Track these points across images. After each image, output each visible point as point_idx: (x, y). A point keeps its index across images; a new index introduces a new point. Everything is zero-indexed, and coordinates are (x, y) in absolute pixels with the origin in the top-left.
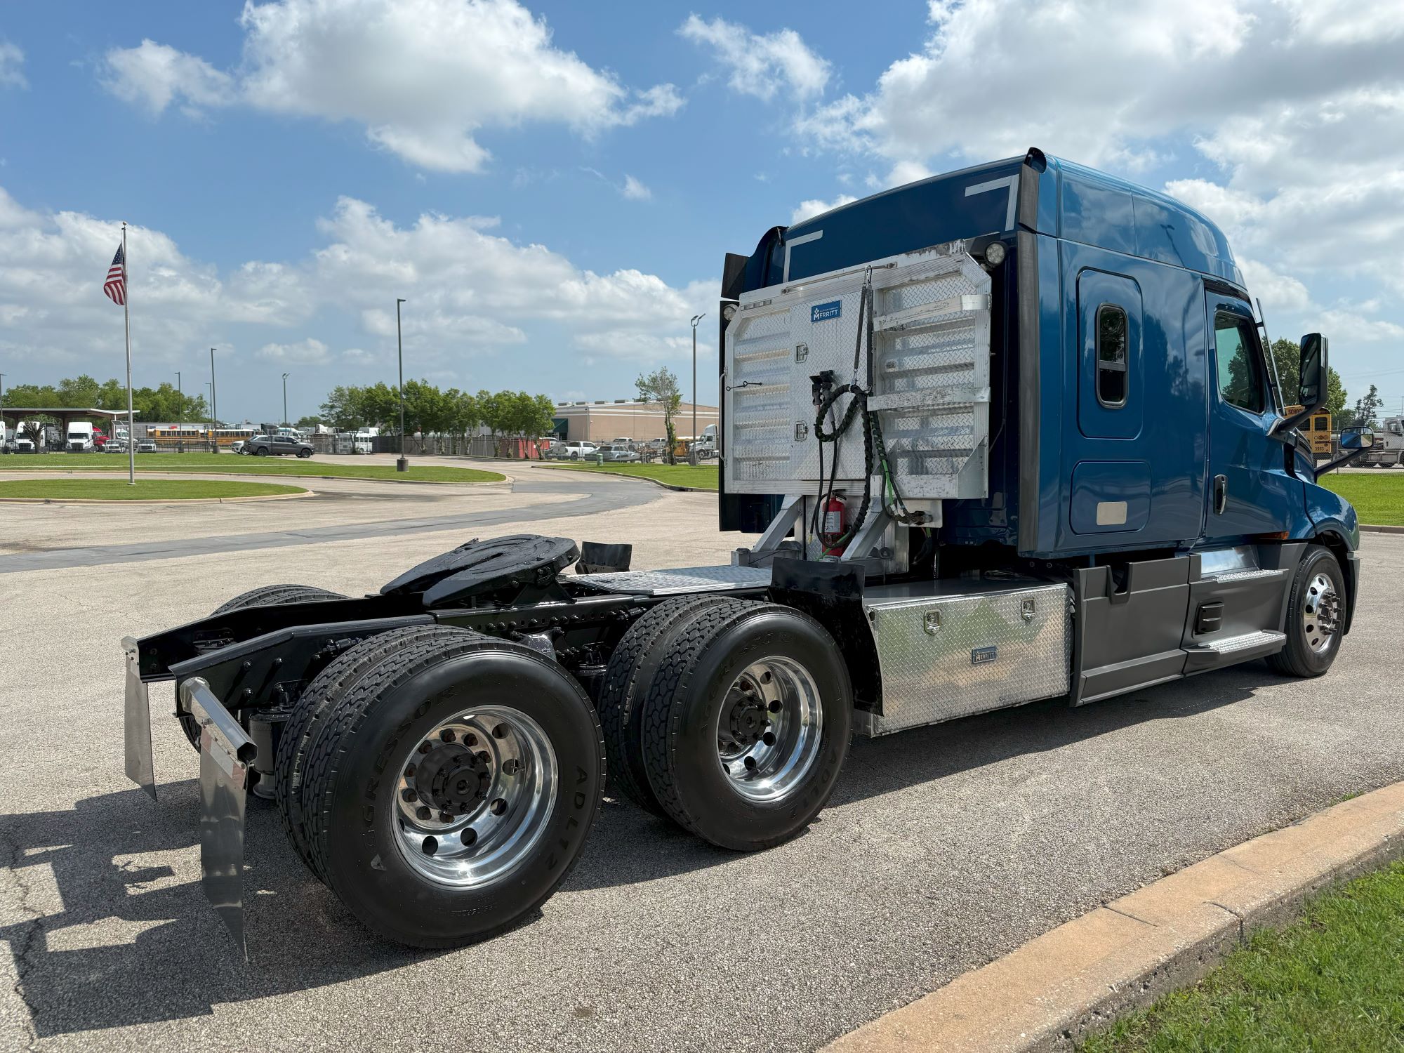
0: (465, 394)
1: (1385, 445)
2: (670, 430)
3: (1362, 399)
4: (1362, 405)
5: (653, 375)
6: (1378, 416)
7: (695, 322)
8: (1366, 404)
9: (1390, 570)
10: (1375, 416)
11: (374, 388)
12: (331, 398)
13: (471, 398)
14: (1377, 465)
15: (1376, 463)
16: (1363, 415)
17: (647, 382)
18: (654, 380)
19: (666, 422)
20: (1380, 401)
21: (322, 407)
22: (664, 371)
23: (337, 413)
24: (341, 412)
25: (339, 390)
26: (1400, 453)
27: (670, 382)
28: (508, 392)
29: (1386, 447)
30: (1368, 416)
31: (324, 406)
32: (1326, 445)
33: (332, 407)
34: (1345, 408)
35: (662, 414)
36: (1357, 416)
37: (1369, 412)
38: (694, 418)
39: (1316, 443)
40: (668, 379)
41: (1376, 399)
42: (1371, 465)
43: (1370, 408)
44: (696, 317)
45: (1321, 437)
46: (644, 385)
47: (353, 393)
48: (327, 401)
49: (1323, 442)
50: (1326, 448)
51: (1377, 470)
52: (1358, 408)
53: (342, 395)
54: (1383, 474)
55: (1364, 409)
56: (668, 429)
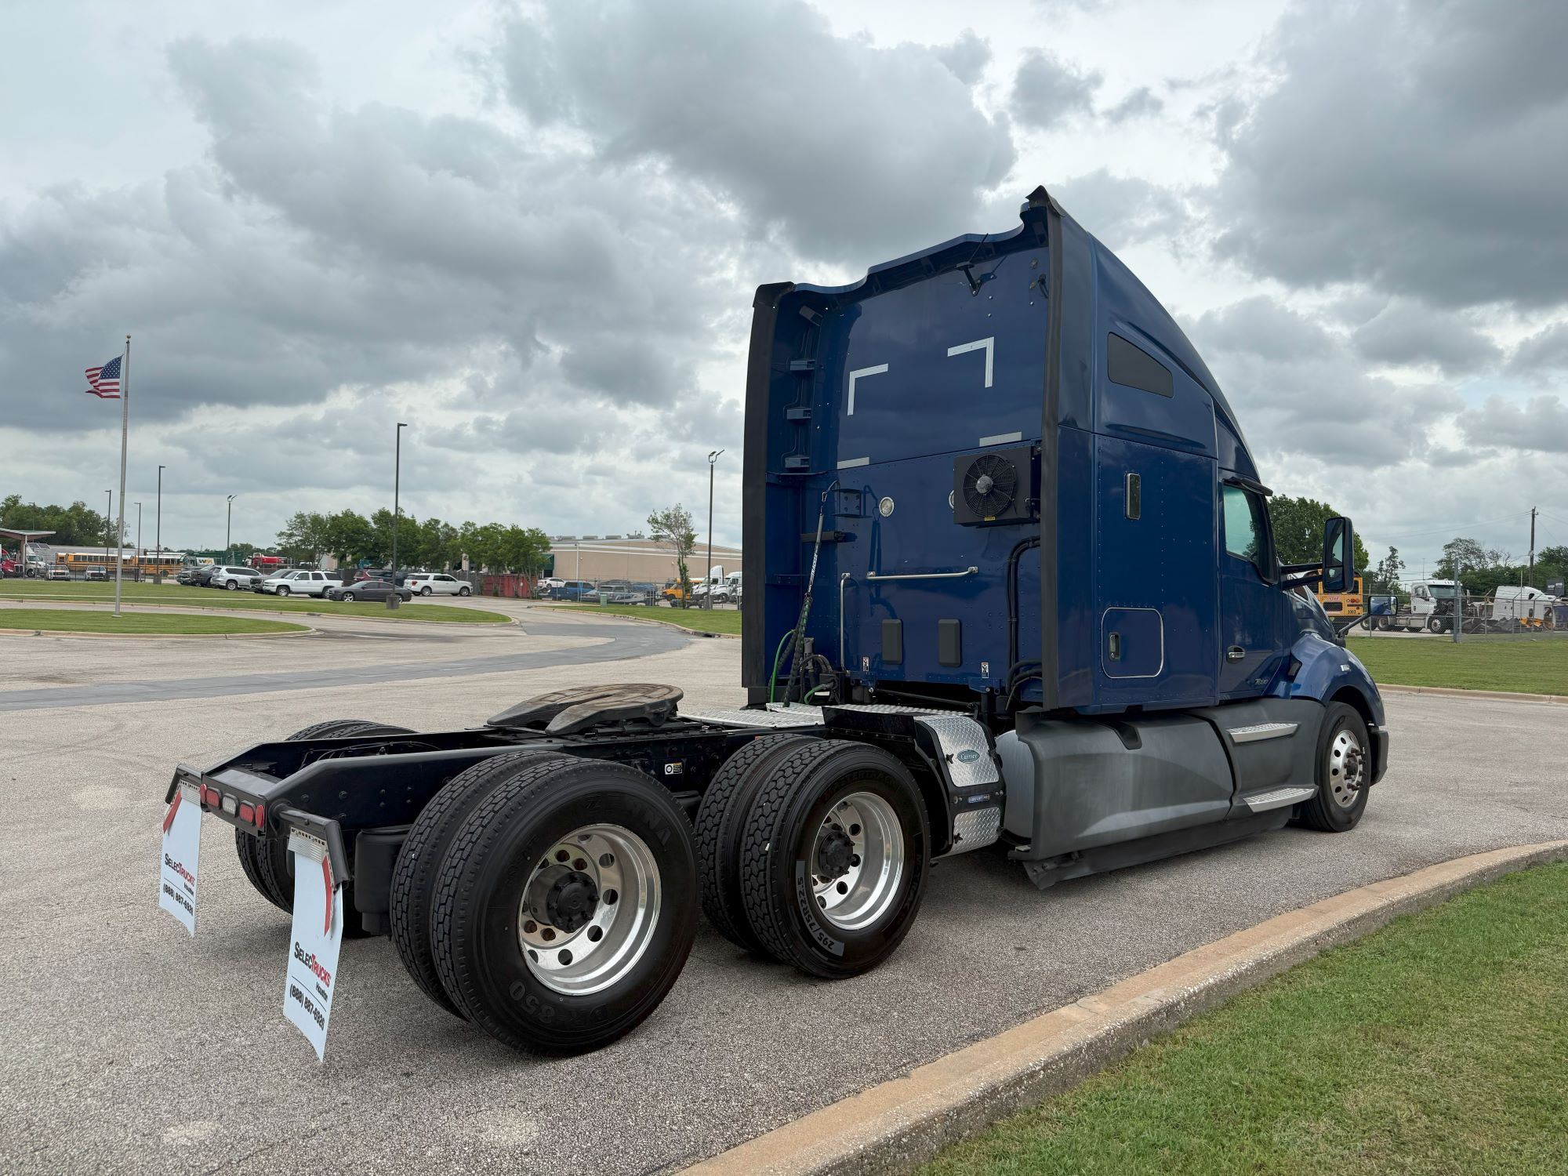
0: (446, 525)
1: (1412, 609)
2: (683, 570)
3: (1384, 560)
4: (1384, 567)
5: (666, 512)
6: (1400, 579)
7: (713, 458)
8: (1389, 566)
9: (1435, 725)
10: (1398, 578)
11: (341, 515)
12: (290, 526)
13: (453, 530)
14: (1406, 630)
15: (1403, 628)
16: (1386, 577)
17: (659, 519)
18: (667, 517)
19: (679, 563)
20: (1402, 563)
21: (279, 535)
22: (678, 508)
23: (296, 542)
24: (301, 540)
25: (300, 516)
26: (1427, 618)
27: (685, 520)
28: (495, 524)
29: (1413, 612)
30: (1390, 578)
31: (281, 534)
32: (1358, 608)
33: (291, 535)
34: (1366, 570)
35: (674, 553)
36: (1380, 577)
37: (1391, 574)
38: (710, 559)
39: (1348, 605)
40: (682, 516)
41: (1398, 560)
42: (1400, 629)
43: (1392, 570)
44: (714, 453)
45: (1353, 601)
46: (657, 522)
47: (316, 520)
48: (285, 529)
49: (1356, 605)
50: (1357, 611)
51: (1405, 635)
52: (1381, 569)
53: (303, 523)
54: (1414, 638)
55: (1387, 571)
56: (681, 570)
